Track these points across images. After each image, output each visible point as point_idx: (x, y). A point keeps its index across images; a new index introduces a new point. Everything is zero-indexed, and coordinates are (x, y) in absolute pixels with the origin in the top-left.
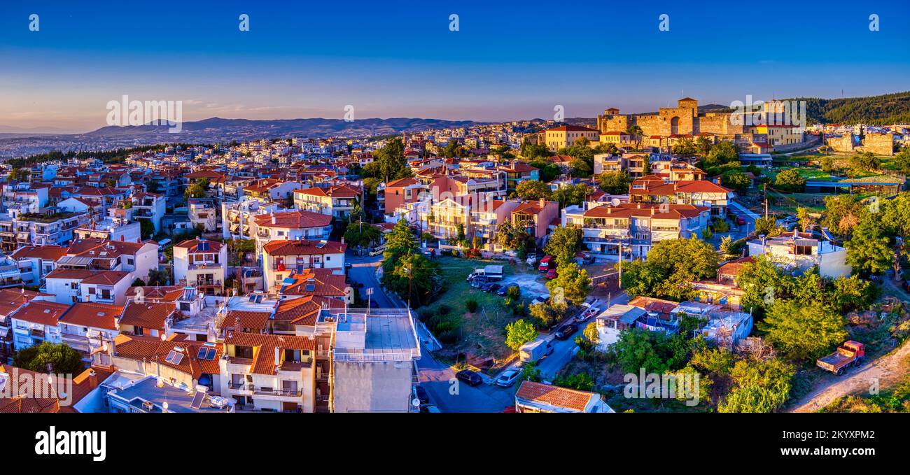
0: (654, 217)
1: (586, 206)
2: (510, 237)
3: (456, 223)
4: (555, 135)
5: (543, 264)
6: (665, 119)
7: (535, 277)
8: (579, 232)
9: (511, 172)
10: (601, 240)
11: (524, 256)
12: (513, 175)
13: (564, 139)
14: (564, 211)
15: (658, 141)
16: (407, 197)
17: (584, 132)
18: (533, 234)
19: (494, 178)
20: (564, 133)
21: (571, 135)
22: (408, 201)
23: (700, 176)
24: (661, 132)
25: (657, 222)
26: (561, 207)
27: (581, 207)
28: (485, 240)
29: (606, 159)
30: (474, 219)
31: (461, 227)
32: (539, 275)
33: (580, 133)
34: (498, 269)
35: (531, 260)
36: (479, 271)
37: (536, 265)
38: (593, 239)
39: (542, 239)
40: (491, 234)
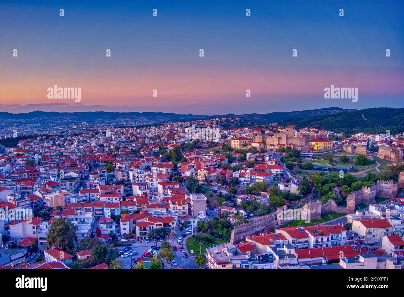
0: (257, 176)
1: (240, 172)
2: (219, 180)
3: (204, 176)
4: (235, 142)
5: (227, 187)
6: (276, 138)
7: (225, 190)
8: (237, 179)
9: (219, 159)
10: (243, 181)
11: (223, 185)
12: (219, 160)
13: (238, 143)
14: (234, 173)
15: (272, 146)
16: (188, 168)
17: (246, 141)
18: (225, 179)
19: (214, 161)
20: (238, 141)
21: (241, 142)
22: (188, 169)
23: (277, 163)
24: (274, 142)
25: (257, 177)
26: (233, 172)
27: (239, 172)
28: (212, 181)
29: (250, 155)
30: (209, 175)
31: (206, 177)
32: (226, 190)
33: (245, 141)
34: (217, 188)
35: (224, 186)
36: (212, 188)
37: (226, 187)
38: (241, 181)
39: (228, 181)
40: (214, 179)
